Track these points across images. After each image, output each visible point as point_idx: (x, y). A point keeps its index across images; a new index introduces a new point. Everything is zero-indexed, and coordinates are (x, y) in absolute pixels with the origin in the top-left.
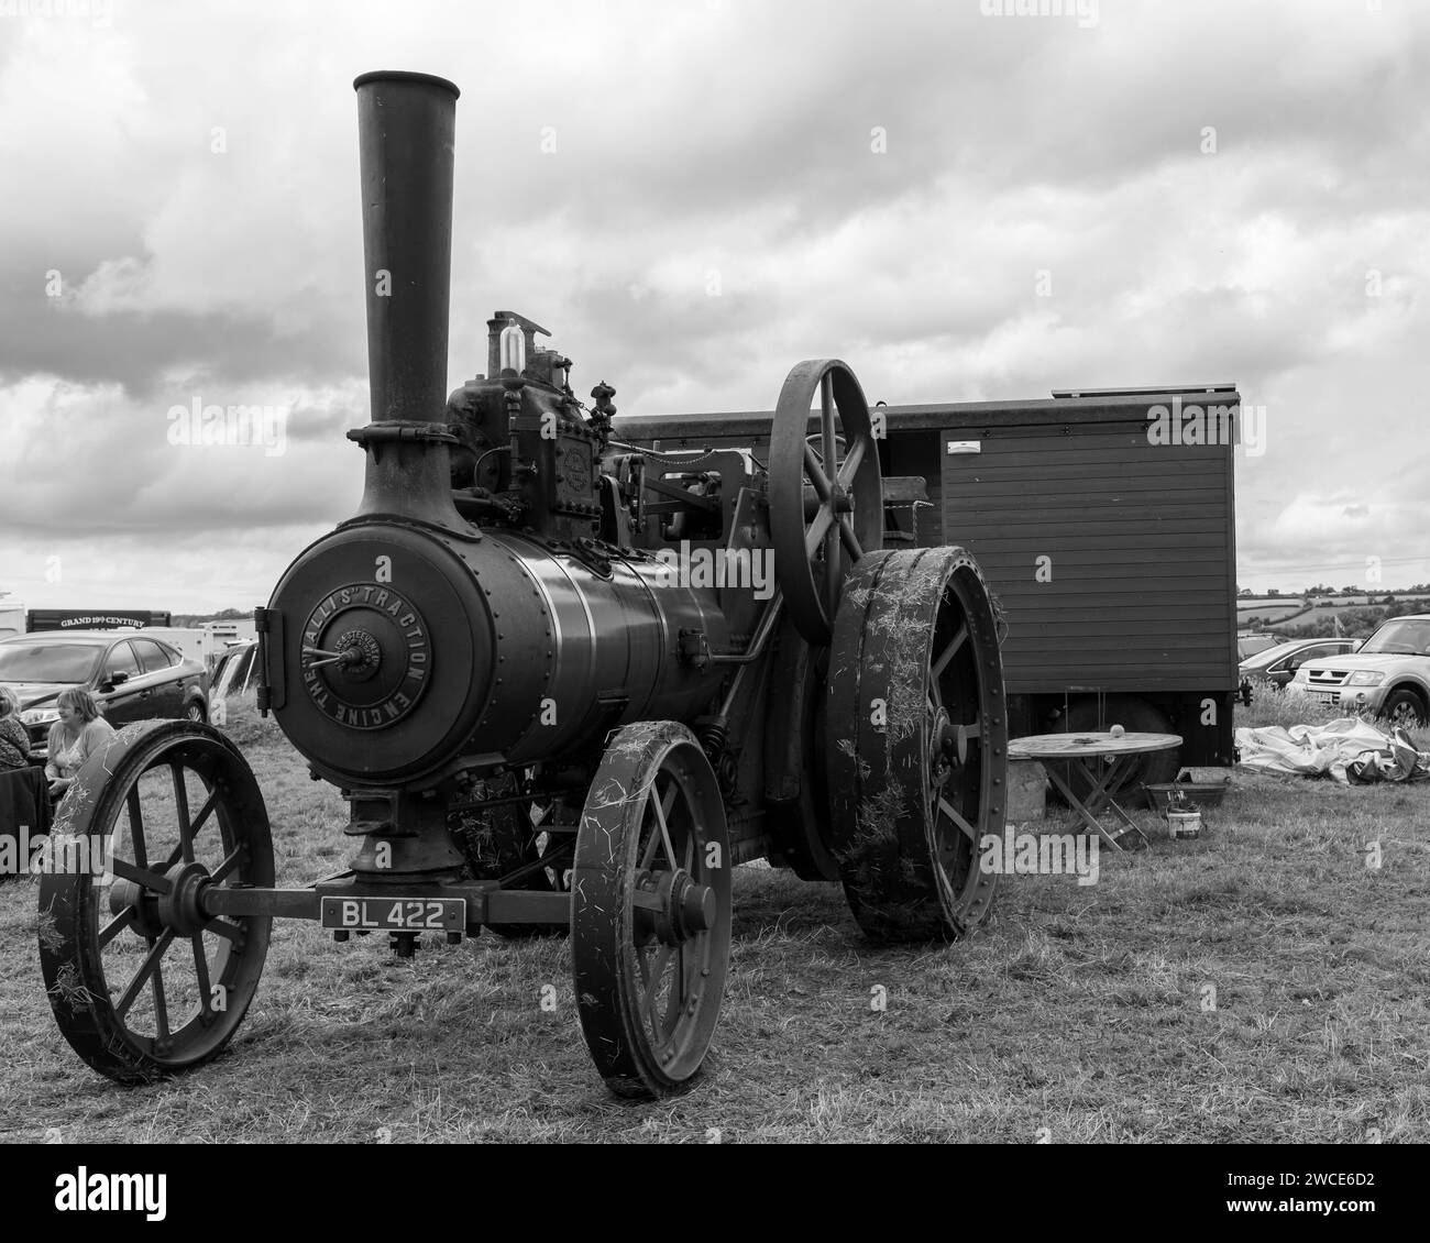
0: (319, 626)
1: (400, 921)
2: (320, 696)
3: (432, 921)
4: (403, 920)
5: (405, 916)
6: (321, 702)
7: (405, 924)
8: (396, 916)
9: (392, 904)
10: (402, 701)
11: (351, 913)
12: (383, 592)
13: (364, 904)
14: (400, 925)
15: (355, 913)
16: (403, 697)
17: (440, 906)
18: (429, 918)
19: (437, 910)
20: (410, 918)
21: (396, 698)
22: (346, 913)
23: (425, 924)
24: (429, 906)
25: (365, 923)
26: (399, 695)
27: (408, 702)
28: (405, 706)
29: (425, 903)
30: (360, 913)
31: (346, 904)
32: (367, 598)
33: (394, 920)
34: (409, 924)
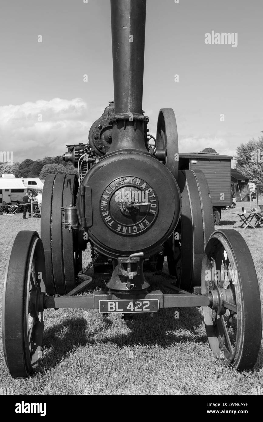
0: (110, 193)
1: (132, 309)
2: (110, 221)
3: (145, 308)
4: (133, 308)
5: (134, 307)
6: (110, 224)
7: (134, 310)
8: (130, 307)
9: (129, 302)
10: (146, 223)
11: (112, 306)
12: (138, 180)
13: (117, 303)
14: (132, 310)
15: (114, 306)
16: (147, 221)
17: (148, 303)
18: (144, 307)
19: (147, 304)
20: (136, 308)
21: (144, 222)
22: (110, 306)
23: (142, 310)
24: (144, 303)
25: (117, 310)
26: (146, 220)
27: (149, 223)
28: (147, 225)
29: (142, 302)
30: (115, 306)
31: (109, 303)
32: (131, 182)
33: (130, 309)
34: (136, 310)
